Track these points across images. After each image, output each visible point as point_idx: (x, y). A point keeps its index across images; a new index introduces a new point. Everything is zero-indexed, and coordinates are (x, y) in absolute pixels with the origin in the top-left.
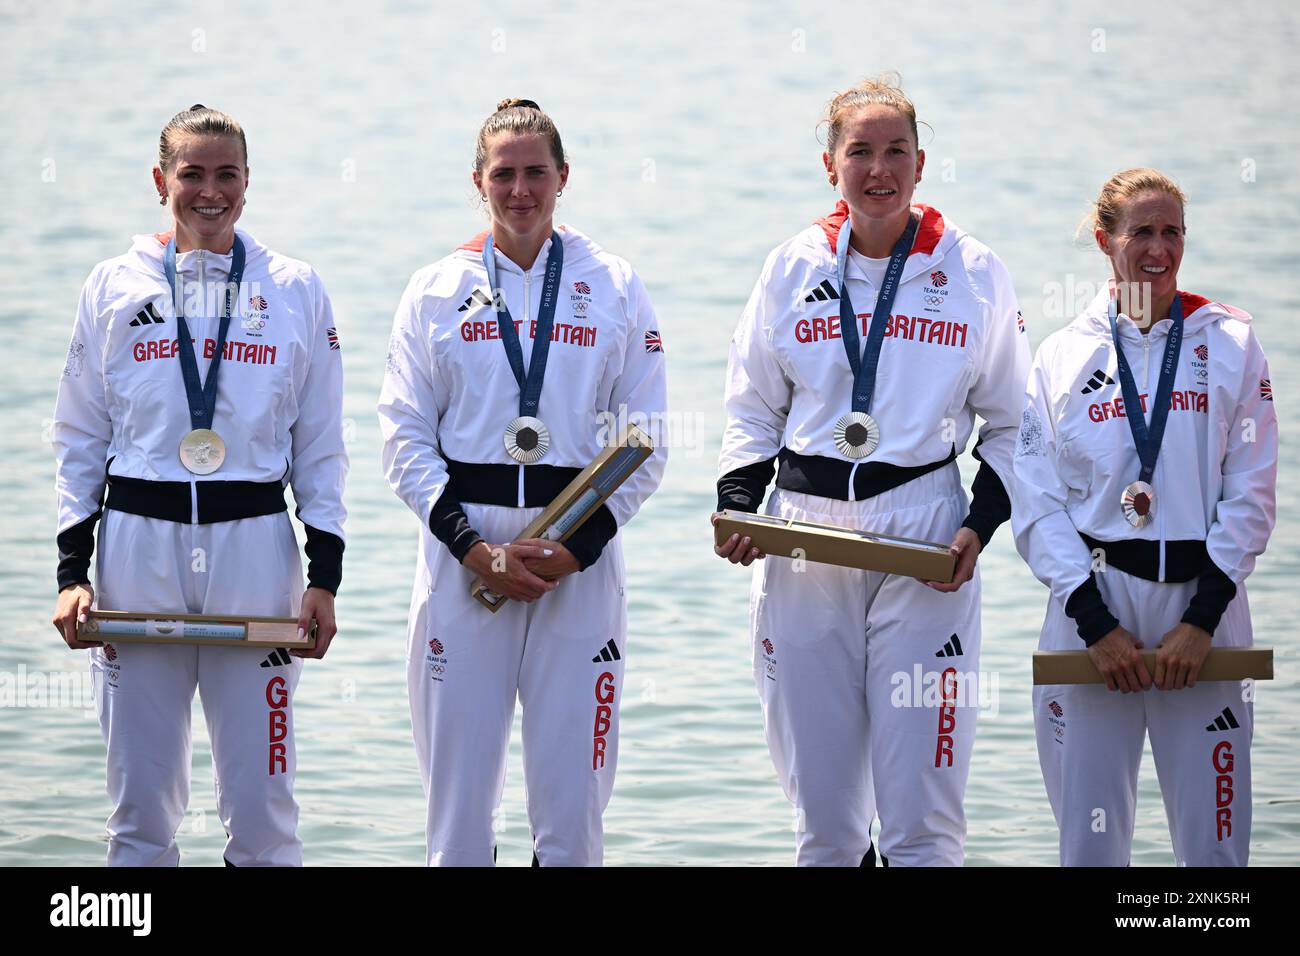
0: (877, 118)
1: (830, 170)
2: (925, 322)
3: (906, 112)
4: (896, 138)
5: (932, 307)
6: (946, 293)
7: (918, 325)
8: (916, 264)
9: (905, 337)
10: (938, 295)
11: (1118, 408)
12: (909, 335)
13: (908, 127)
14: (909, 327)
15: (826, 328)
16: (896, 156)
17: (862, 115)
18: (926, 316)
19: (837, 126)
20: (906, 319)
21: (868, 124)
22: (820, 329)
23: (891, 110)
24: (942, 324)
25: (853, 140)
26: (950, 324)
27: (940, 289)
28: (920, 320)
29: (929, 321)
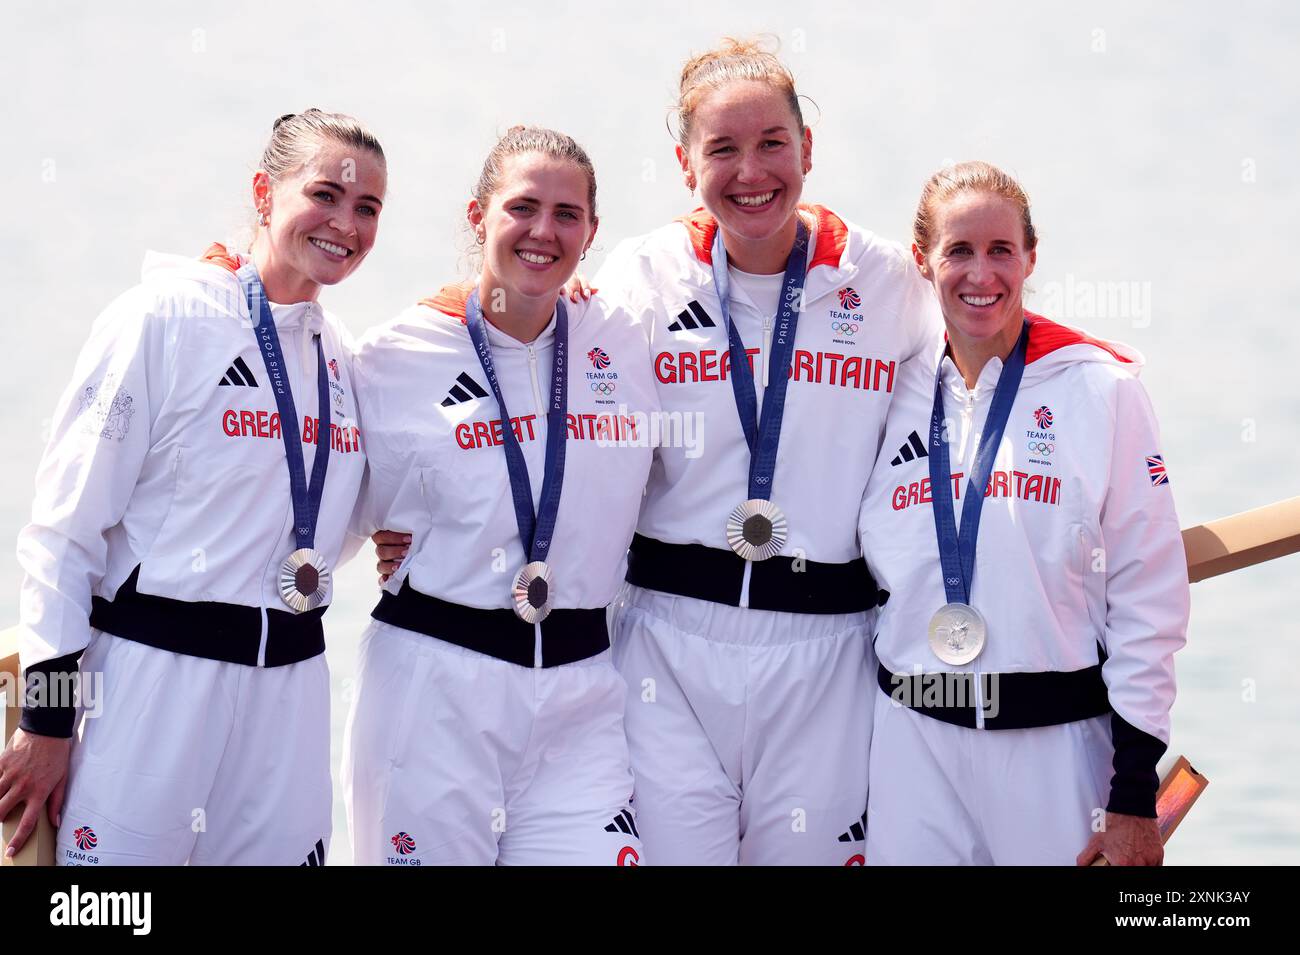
0: (741, 101)
1: (685, 167)
2: (835, 357)
3: (780, 86)
4: (771, 126)
5: (844, 337)
6: (861, 318)
7: (827, 363)
8: (820, 281)
9: (810, 379)
10: (850, 321)
11: (923, 491)
12: (815, 377)
13: (785, 105)
14: (814, 366)
15: (698, 365)
16: (774, 149)
17: (720, 99)
18: (836, 349)
19: (689, 115)
20: (808, 355)
21: (731, 111)
22: (689, 367)
23: (759, 86)
24: (858, 360)
25: (712, 137)
26: (869, 362)
27: (852, 312)
28: (828, 356)
29: (841, 357)
